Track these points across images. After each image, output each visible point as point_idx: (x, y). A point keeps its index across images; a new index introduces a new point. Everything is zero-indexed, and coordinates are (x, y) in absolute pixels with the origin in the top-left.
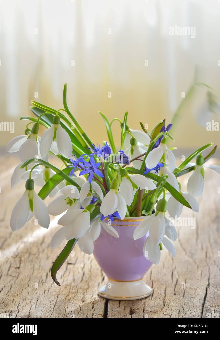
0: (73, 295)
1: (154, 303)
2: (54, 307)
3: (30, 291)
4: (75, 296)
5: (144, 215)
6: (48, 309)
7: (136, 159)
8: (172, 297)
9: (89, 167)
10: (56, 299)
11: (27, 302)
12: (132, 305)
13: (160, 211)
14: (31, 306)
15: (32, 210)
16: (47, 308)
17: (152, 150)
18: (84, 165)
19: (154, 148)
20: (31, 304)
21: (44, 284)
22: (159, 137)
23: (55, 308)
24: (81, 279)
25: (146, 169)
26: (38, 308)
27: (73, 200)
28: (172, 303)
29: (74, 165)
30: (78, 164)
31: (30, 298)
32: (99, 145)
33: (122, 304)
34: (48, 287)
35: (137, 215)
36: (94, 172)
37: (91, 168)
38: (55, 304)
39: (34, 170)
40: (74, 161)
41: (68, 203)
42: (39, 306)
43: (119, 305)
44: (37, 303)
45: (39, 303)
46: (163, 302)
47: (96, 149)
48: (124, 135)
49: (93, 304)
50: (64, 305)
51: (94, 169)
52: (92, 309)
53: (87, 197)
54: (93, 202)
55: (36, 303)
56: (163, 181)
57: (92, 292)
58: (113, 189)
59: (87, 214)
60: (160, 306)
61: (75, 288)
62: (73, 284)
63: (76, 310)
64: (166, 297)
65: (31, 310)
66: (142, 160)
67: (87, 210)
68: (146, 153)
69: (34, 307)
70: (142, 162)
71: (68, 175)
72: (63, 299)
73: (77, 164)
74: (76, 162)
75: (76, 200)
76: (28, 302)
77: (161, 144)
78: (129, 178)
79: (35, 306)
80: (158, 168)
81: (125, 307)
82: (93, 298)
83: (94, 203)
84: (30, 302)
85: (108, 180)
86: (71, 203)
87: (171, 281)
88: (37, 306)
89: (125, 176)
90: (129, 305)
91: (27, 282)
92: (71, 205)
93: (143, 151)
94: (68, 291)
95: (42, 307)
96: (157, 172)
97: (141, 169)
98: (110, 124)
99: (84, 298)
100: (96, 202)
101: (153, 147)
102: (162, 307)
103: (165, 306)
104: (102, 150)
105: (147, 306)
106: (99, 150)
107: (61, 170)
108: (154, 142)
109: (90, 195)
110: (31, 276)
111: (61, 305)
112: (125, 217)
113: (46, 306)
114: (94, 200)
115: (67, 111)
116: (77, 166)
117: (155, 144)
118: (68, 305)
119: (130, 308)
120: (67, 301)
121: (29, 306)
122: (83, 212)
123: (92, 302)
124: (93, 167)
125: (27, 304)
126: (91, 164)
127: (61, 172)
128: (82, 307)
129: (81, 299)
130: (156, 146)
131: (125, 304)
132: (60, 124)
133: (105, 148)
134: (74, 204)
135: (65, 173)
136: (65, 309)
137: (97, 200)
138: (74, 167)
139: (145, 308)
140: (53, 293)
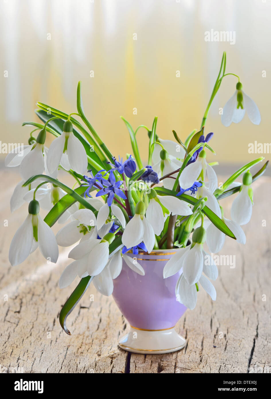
0: (87, 347)
1: (188, 358)
3: (32, 341)
4: (89, 349)
5: (176, 247)
6: (55, 364)
7: (168, 176)
8: (210, 350)
9: (108, 187)
10: (65, 352)
11: (29, 355)
12: (161, 361)
13: (196, 242)
14: (34, 360)
15: (37, 240)
16: (54, 363)
17: (186, 166)
18: (102, 183)
19: (189, 164)
20: (34, 358)
21: (50, 332)
22: (196, 149)
23: (63, 363)
24: (96, 327)
25: (179, 189)
26: (43, 362)
27: (87, 227)
28: (211, 358)
29: (90, 184)
30: (94, 183)
32: (121, 159)
33: (148, 359)
34: (55, 337)
35: (168, 247)
36: (114, 193)
37: (111, 188)
38: (64, 358)
39: (40, 189)
40: (90, 179)
41: (81, 232)
42: (44, 360)
43: (145, 360)
44: (42, 357)
46: (199, 356)
47: (118, 163)
48: (152, 146)
49: (112, 358)
50: (75, 360)
51: (115, 188)
52: (111, 365)
53: (105, 224)
54: (113, 230)
55: (40, 357)
56: (201, 204)
57: (110, 343)
58: (137, 215)
59: (107, 245)
60: (195, 362)
61: (90, 337)
62: (87, 333)
63: (91, 366)
64: (204, 350)
65: (33, 365)
66: (175, 178)
67: (106, 241)
68: (180, 169)
69: (38, 362)
70: (175, 180)
71: (82, 196)
72: (73, 352)
74: (92, 179)
75: (92, 228)
77: (198, 158)
78: (158, 200)
79: (39, 360)
80: (195, 189)
81: (151, 363)
82: (111, 350)
83: (114, 232)
84: (32, 355)
85: (131, 203)
86: (85, 231)
87: (209, 330)
88: (41, 360)
89: (154, 198)
90: (157, 360)
91: (29, 330)
92: (85, 233)
93: (176, 167)
94: (81, 341)
95: (48, 362)
96: (193, 193)
97: (174, 189)
98: (135, 131)
99: (100, 351)
100: (116, 230)
101: (189, 162)
102: (198, 363)
103: (202, 362)
104: (125, 164)
105: (179, 361)
106: (121, 165)
107: (73, 189)
108: (189, 156)
109: (109, 222)
110: (35, 323)
111: (72, 359)
112: (153, 249)
113: (53, 360)
114: (114, 227)
115: (81, 115)
116: (93, 185)
117: (191, 159)
118: (80, 359)
119: (157, 364)
120: (79, 354)
121: (31, 360)
122: (100, 243)
123: (110, 356)
124: (113, 186)
125: (28, 358)
126: (111, 182)
127: (73, 192)
128: (98, 363)
129: (97, 351)
130: (192, 160)
131: (151, 358)
132: (73, 132)
133: (128, 163)
134: (89, 232)
135: (78, 194)
136: (76, 364)
137: (118, 228)
138: (89, 186)
139: (177, 364)
140: (62, 344)
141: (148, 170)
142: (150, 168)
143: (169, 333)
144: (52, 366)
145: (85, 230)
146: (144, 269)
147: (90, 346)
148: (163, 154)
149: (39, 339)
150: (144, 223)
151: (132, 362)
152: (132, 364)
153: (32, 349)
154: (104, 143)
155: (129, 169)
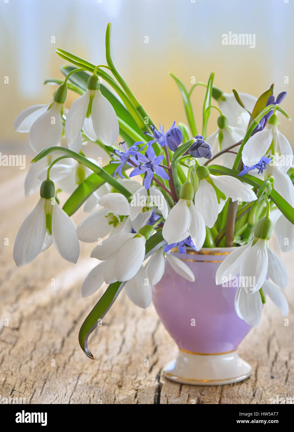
0: (105, 375)
1: (238, 391)
2: (72, 394)
3: (33, 367)
4: (107, 378)
5: (238, 245)
6: (61, 398)
7: (227, 151)
8: (266, 382)
9: (145, 163)
10: (75, 382)
11: (27, 385)
12: (201, 394)
13: (259, 237)
14: (34, 391)
15: (50, 233)
16: (60, 395)
17: (252, 136)
18: (137, 159)
19: (255, 133)
20: (34, 389)
21: (57, 356)
22: (265, 113)
23: (72, 397)
24: (118, 350)
25: (241, 167)
26: (46, 395)
27: (119, 217)
28: (267, 393)
29: (122, 160)
30: (128, 158)
31: (33, 378)
32: (162, 127)
33: (184, 392)
34: (63, 361)
35: (227, 245)
36: (153, 171)
37: (149, 165)
38: (73, 389)
40: (122, 153)
41: (110, 223)
42: (47, 393)
43: (180, 393)
44: (44, 388)
45: (46, 387)
46: (252, 390)
47: (158, 133)
48: (208, 111)
49: (137, 390)
50: (88, 392)
51: (154, 166)
52: (135, 399)
53: (142, 213)
54: (152, 221)
55: (41, 388)
56: (266, 187)
57: (135, 371)
58: (183, 200)
59: (142, 241)
60: (246, 396)
61: (109, 363)
62: (105, 358)
63: (108, 401)
64: (258, 382)
65: (32, 399)
66: (236, 153)
67: (142, 235)
68: (242, 140)
69: (39, 394)
70: (236, 155)
71: (113, 175)
72: (86, 382)
73: (126, 158)
74: (125, 154)
75: (125, 218)
76: (29, 386)
77: (267, 125)
78: (211, 182)
79: (40, 392)
80: (263, 166)
81: (188, 397)
82: (136, 381)
83: (154, 223)
84: (31, 386)
85: (178, 185)
86: (116, 223)
87: (266, 355)
88: (43, 391)
89: (205, 178)
90: (196, 393)
91: (29, 353)
92: (115, 225)
93: (238, 138)
94: (96, 368)
95: (52, 395)
96: (261, 171)
97: (234, 168)
98: (188, 91)
99: (122, 381)
100: (156, 221)
101: (254, 131)
102: (250, 398)
103: (255, 397)
104: (167, 134)
105: (225, 395)
106: (162, 136)
107: (101, 167)
108: (255, 123)
109: (146, 211)
110: (38, 344)
111: (84, 392)
112: (202, 247)
113: (59, 392)
114: (154, 217)
115: (111, 68)
116: (126, 162)
117: (257, 126)
118: (94, 391)
119: (196, 398)
120: (93, 385)
121: (30, 391)
122: (134, 238)
123: (134, 388)
124: (151, 163)
125: (26, 389)
126: (148, 157)
127: (102, 171)
128: (118, 396)
129: (117, 381)
130: (259, 128)
131: (188, 391)
132: (100, 90)
133: (172, 131)
134: (120, 224)
135: (108, 173)
136: (89, 398)
137: (159, 219)
138: (120, 164)
139: (223, 399)
140: (72, 370)
141: (198, 141)
142: (200, 138)
143: (229, 358)
144: (57, 400)
145: (115, 221)
146: (194, 274)
147: (109, 374)
148: (222, 122)
149: (42, 364)
150: (191, 211)
151: (163, 396)
152: (162, 398)
153: (31, 378)
154: (141, 105)
155: (173, 139)
